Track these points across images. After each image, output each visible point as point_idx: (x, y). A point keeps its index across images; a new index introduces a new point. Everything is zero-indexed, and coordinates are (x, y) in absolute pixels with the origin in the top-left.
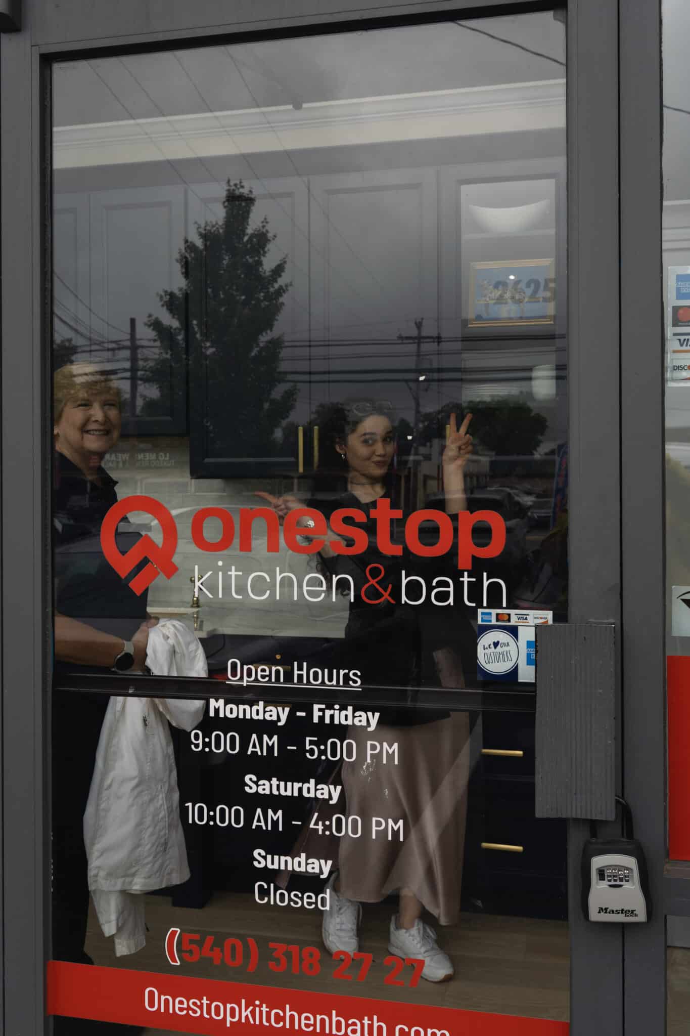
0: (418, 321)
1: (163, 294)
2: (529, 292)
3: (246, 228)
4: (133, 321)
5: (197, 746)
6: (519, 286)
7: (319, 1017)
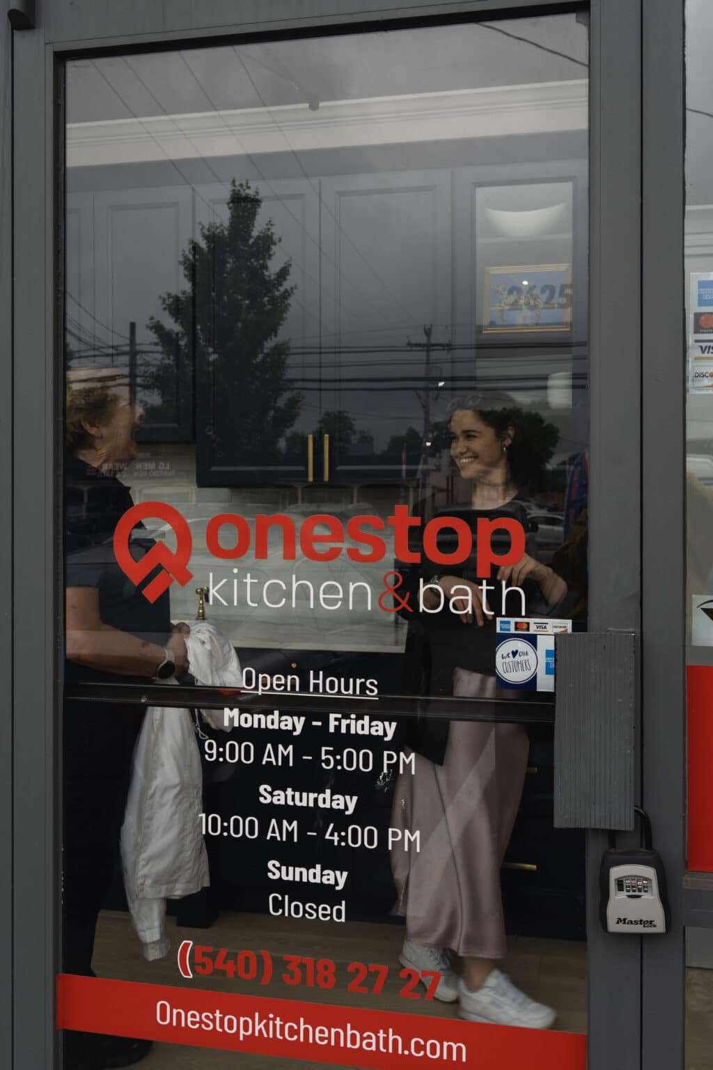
0: (427, 327)
1: (166, 297)
2: (544, 297)
3: (252, 230)
4: (133, 326)
5: (211, 756)
6: (534, 292)
7: (333, 1031)
